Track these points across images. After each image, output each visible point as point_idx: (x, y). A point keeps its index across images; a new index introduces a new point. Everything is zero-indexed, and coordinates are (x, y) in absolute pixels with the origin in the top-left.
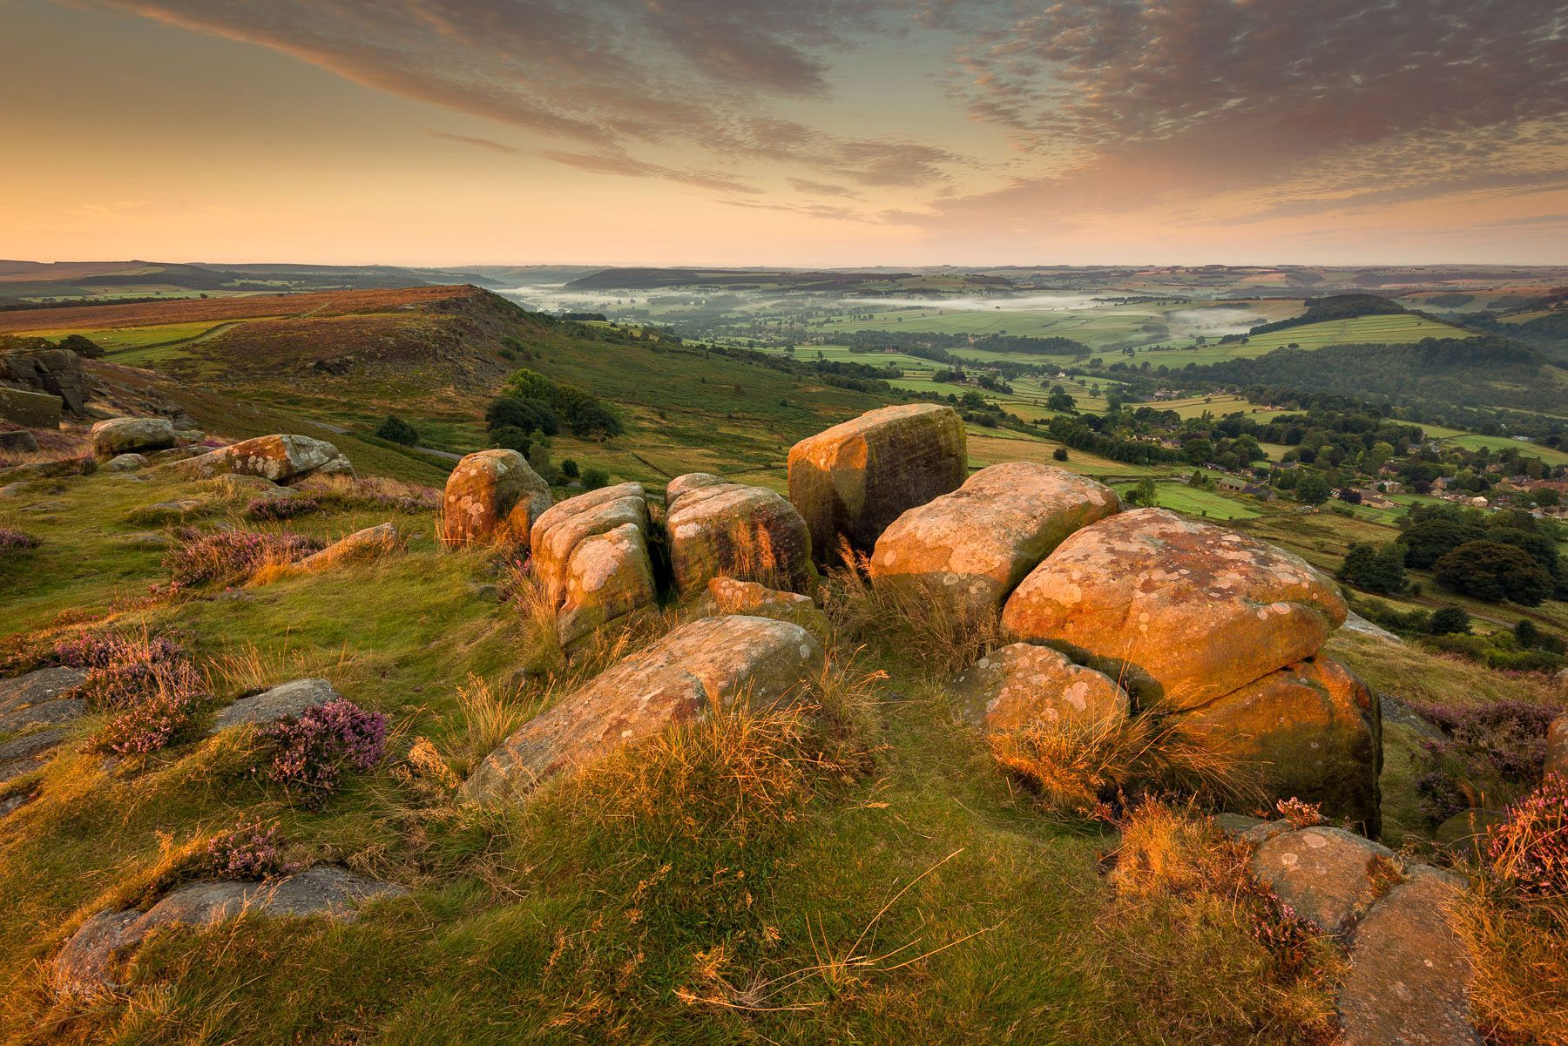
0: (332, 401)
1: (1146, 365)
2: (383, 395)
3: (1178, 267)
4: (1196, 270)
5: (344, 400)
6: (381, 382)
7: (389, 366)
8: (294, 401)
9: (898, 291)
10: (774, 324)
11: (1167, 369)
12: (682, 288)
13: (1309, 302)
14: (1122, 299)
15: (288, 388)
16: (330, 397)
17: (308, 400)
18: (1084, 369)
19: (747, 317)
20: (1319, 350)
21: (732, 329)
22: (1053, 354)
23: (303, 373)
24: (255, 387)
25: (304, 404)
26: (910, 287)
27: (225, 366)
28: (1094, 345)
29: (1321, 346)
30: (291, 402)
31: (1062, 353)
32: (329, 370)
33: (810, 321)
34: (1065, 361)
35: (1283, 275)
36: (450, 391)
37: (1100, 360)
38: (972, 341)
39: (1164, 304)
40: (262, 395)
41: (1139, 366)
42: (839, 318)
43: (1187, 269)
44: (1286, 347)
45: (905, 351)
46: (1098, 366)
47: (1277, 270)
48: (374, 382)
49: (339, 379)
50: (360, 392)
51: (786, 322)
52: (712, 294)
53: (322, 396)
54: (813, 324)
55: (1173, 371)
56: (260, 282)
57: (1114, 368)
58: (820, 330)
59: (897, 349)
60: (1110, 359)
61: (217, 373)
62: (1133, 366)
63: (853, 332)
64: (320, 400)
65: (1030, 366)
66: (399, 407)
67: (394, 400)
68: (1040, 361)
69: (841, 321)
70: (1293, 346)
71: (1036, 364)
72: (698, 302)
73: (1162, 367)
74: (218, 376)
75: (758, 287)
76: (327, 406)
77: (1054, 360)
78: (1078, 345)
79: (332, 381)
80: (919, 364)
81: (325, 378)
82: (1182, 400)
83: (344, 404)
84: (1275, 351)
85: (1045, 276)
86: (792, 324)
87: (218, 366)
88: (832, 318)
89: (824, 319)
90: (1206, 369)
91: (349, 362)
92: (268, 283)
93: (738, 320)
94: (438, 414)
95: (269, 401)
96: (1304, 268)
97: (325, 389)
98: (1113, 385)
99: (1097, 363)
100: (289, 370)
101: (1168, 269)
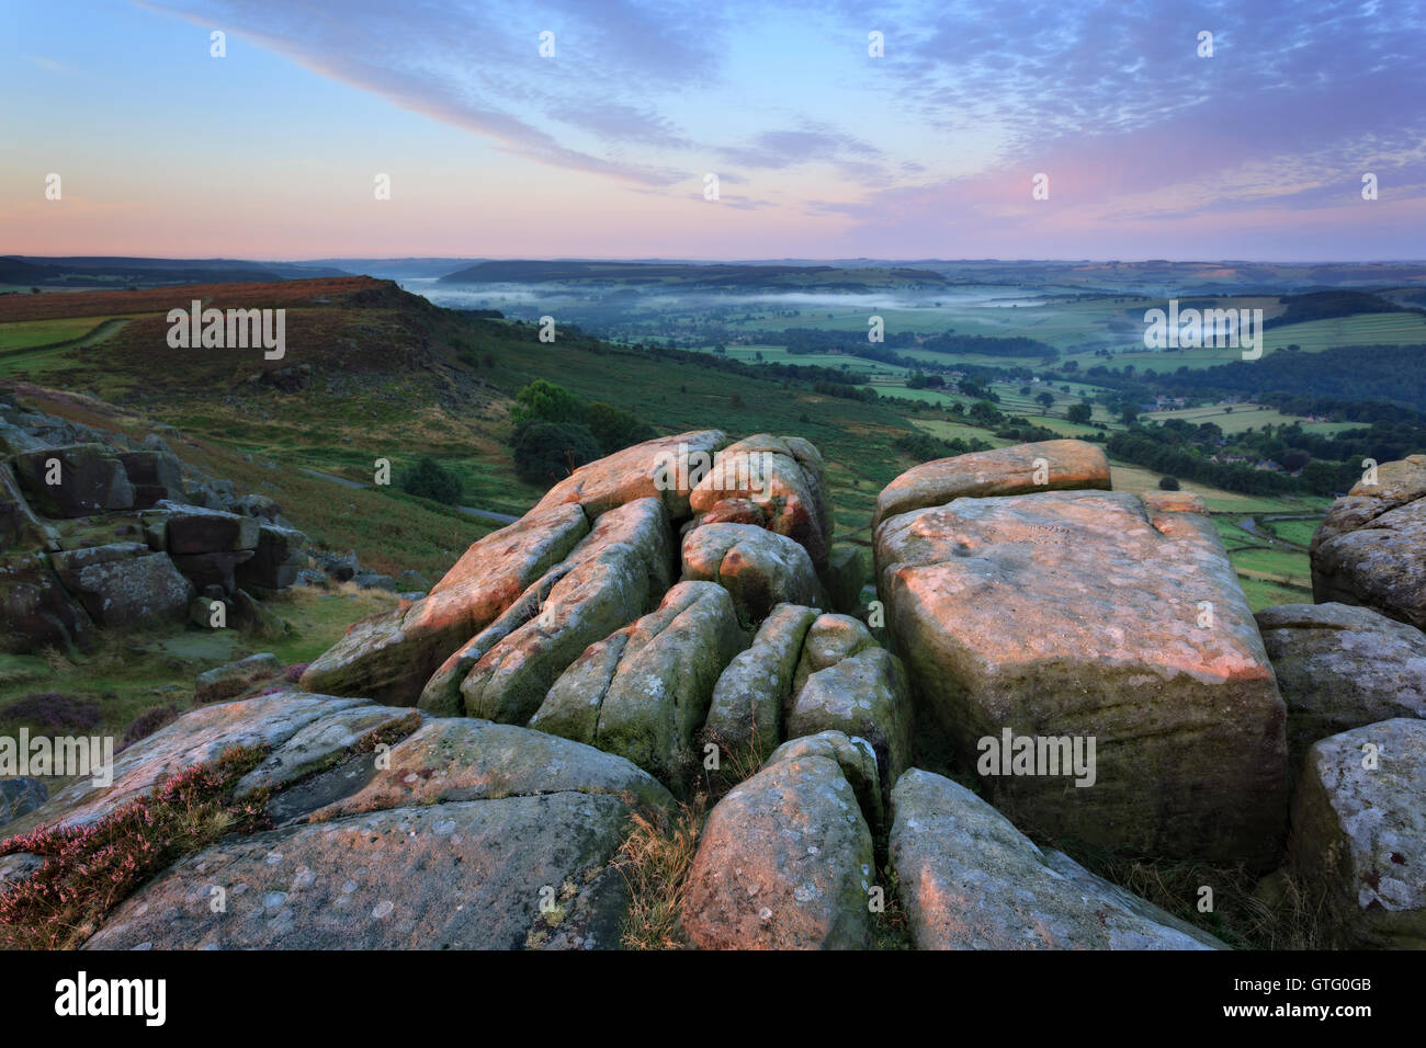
0: (291, 431)
1: (1130, 368)
2: (354, 419)
3: (1117, 262)
4: (1139, 265)
5: (306, 428)
6: (349, 401)
7: (355, 378)
8: (236, 431)
9: (818, 286)
10: (686, 321)
11: (1155, 373)
12: (572, 282)
13: (1284, 300)
14: (1074, 296)
15: (225, 411)
16: (286, 424)
17: (258, 429)
18: (1060, 373)
19: (653, 315)
20: (1324, 352)
21: (640, 327)
22: (1016, 356)
23: (243, 389)
24: (180, 412)
25: (252, 435)
26: (833, 281)
27: (134, 381)
28: (1061, 346)
29: (1325, 347)
30: (233, 434)
31: (1025, 355)
32: (278, 385)
33: (728, 318)
34: (1033, 364)
35: (1232, 271)
36: (436, 413)
37: (1075, 363)
38: (920, 341)
39: (1122, 301)
40: (192, 422)
41: (1122, 369)
42: (761, 315)
43: (1129, 265)
44: (1285, 348)
45: (852, 352)
46: (1073, 370)
47: (1224, 265)
48: (340, 401)
49: (292, 398)
50: (323, 416)
51: (700, 320)
52: (607, 289)
53: (274, 423)
54: (732, 321)
55: (1162, 376)
56: (89, 277)
57: (1094, 372)
58: (741, 329)
59: (842, 349)
60: (1087, 362)
61: (124, 390)
62: (1115, 370)
63: (781, 330)
64: (273, 429)
65: (997, 369)
66: (381, 437)
67: (371, 427)
68: (1005, 363)
69: (763, 318)
70: (1293, 347)
71: (1003, 367)
72: (595, 298)
73: (1149, 371)
74: (126, 395)
75: (659, 281)
76: (284, 438)
77: (1021, 362)
78: (1043, 345)
79: (283, 401)
80: (873, 367)
81: (273, 396)
82: (1192, 410)
83: (306, 435)
84: (1274, 354)
85: (975, 271)
86: (706, 321)
87: (123, 380)
88: (752, 315)
89: (744, 316)
90: (1201, 373)
91: (304, 372)
92: (100, 278)
93: (643, 317)
94: (432, 445)
95: (203, 431)
96: (1254, 264)
97: (277, 412)
98: (1099, 391)
99: (1071, 366)
100: (222, 385)
101: (1109, 264)
